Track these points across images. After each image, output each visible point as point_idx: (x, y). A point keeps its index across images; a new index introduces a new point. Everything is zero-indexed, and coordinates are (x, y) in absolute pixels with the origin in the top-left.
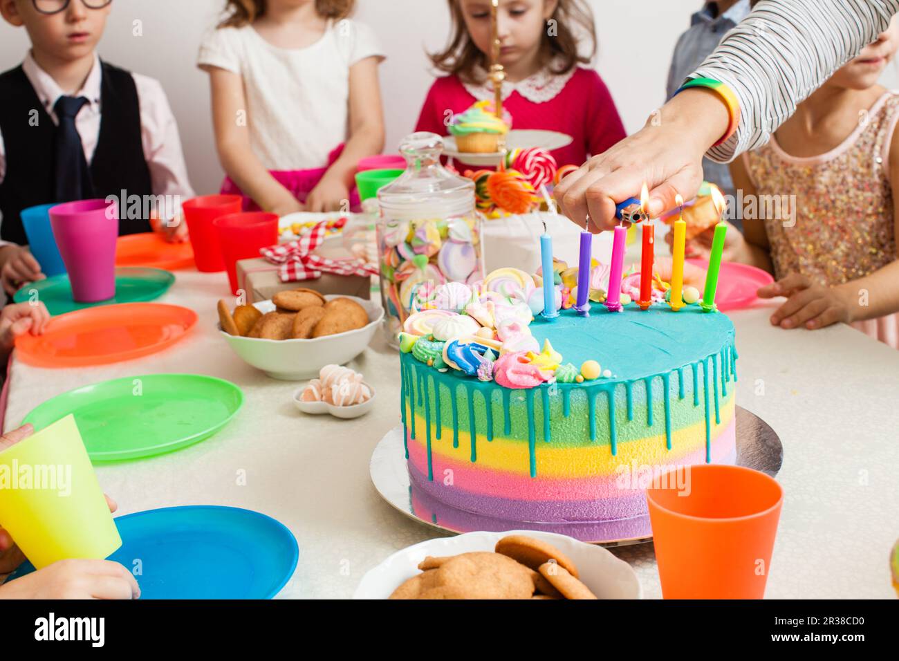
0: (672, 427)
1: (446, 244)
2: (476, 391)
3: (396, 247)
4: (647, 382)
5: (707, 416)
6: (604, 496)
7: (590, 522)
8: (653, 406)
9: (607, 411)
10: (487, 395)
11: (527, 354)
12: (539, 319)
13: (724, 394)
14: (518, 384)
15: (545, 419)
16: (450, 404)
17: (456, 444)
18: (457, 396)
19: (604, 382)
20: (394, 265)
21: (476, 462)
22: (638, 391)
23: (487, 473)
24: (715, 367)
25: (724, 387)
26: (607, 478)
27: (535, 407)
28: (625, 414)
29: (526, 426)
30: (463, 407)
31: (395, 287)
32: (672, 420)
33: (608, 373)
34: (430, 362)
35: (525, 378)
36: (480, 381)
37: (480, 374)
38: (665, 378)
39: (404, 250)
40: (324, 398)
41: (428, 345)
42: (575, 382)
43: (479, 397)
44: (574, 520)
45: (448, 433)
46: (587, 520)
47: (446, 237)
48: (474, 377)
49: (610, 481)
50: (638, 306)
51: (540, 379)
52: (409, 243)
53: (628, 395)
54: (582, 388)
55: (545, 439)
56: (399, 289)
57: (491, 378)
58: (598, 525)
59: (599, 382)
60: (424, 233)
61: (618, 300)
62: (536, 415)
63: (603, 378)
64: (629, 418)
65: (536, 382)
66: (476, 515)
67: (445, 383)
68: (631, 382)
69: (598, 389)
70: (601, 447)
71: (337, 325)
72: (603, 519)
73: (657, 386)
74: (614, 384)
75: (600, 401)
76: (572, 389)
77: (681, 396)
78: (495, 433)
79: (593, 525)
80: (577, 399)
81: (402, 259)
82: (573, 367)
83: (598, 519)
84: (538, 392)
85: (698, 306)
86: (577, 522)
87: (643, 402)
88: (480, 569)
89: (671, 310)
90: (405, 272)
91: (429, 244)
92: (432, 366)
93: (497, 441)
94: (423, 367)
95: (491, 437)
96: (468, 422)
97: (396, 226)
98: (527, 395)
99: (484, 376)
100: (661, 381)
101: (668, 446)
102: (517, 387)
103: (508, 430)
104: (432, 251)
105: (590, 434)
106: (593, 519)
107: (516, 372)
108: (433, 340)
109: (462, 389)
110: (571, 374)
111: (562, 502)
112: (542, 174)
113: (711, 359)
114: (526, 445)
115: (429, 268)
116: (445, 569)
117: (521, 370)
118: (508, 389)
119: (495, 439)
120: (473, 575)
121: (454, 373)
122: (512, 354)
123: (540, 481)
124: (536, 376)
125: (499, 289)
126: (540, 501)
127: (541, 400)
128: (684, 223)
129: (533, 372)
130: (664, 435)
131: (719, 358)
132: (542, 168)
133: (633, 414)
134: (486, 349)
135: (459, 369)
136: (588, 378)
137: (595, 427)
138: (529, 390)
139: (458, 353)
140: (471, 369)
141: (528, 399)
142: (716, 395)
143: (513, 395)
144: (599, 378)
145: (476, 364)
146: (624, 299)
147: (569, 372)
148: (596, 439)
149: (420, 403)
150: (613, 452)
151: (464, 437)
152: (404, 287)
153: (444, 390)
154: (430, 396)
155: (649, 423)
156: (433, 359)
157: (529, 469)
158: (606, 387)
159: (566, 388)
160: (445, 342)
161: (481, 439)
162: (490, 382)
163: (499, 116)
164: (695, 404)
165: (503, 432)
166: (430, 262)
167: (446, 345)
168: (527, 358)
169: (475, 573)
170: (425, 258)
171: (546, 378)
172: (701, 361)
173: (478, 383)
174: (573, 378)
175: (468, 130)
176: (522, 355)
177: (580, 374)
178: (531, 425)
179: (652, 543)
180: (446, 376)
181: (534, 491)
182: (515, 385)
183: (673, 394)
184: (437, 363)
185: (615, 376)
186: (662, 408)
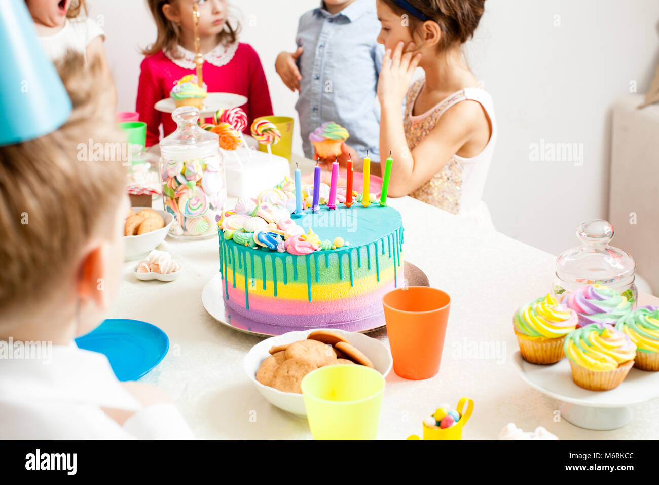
0: (380, 269)
1: (206, 173)
2: (277, 258)
3: (175, 177)
4: (367, 247)
5: (395, 263)
6: (348, 308)
7: (340, 324)
8: (370, 259)
9: (348, 263)
10: (284, 260)
11: (302, 236)
12: (294, 216)
13: (401, 251)
14: (302, 252)
15: (316, 270)
16: (261, 266)
17: (265, 287)
18: (265, 262)
19: (346, 248)
20: (174, 188)
21: (277, 297)
22: (363, 251)
23: (283, 302)
24: (397, 236)
25: (401, 246)
26: (349, 299)
27: (311, 264)
28: (357, 265)
29: (306, 274)
30: (269, 267)
31: (175, 201)
32: (379, 266)
33: (347, 243)
34: (246, 244)
35: (305, 249)
36: (278, 252)
37: (278, 249)
38: (376, 244)
39: (181, 179)
40: (152, 270)
41: (243, 234)
42: (332, 249)
43: (278, 261)
44: (332, 323)
45: (259, 282)
46: (339, 322)
47: (205, 169)
48: (275, 250)
49: (351, 301)
50: (345, 206)
51: (313, 249)
52: (183, 174)
53: (358, 254)
54: (335, 252)
55: (317, 280)
56: (178, 203)
57: (285, 251)
58: (345, 325)
59: (344, 248)
60: (193, 167)
61: (334, 203)
62: (312, 268)
63: (346, 246)
64: (359, 266)
65: (311, 251)
66: (277, 325)
67: (258, 255)
68: (360, 247)
69: (344, 252)
70: (345, 282)
71: (151, 226)
72: (347, 321)
73: (372, 249)
74: (351, 249)
75: (345, 258)
76: (331, 253)
77: (383, 253)
78: (288, 280)
79: (342, 325)
80: (333, 258)
81: (180, 184)
82: (329, 241)
83: (344, 322)
84: (312, 257)
85: (376, 203)
86: (333, 324)
87: (366, 257)
88: (308, 348)
89: (364, 207)
90: (181, 192)
91: (195, 174)
92: (248, 246)
93: (289, 284)
94: (243, 247)
95: (286, 282)
96: (272, 275)
97: (174, 164)
98: (306, 258)
99: (281, 248)
100: (374, 245)
101: (378, 280)
102: (301, 254)
103: (296, 277)
104: (198, 178)
105: (340, 276)
106: (342, 322)
107: (300, 246)
108: (245, 232)
109: (268, 257)
110: (329, 246)
111: (325, 313)
112: (239, 124)
113: (395, 233)
114: (306, 285)
115: (196, 188)
116: (291, 350)
117: (302, 245)
118: (295, 256)
119: (288, 283)
120: (306, 351)
121: (262, 249)
122: (294, 237)
123: (314, 304)
124: (311, 247)
125: (268, 200)
126: (314, 315)
127: (314, 260)
128: (369, 159)
129: (309, 246)
130: (376, 274)
131: (398, 231)
132: (239, 120)
133: (361, 264)
134: (277, 235)
135: (266, 247)
136: (338, 247)
137: (343, 273)
138: (308, 255)
139: (264, 238)
140: (273, 247)
141: (307, 260)
142: (398, 251)
143: (298, 259)
144: (343, 246)
145: (275, 243)
146: (337, 202)
147: (327, 244)
148: (343, 279)
149: (240, 267)
150: (352, 284)
151: (270, 283)
152: (181, 201)
153: (257, 259)
154: (247, 263)
155: (369, 268)
156: (248, 242)
157: (308, 298)
158: (348, 251)
159: (327, 253)
160: (253, 232)
161: (280, 284)
162: (284, 252)
163: (200, 86)
164: (390, 256)
165: (293, 279)
166: (197, 185)
167: (255, 235)
168: (303, 238)
169: (306, 350)
170: (193, 183)
171: (316, 249)
172: (392, 234)
173: (278, 254)
174: (330, 247)
175: (184, 97)
176: (299, 237)
177: (334, 245)
178: (309, 274)
179: (386, 328)
180: (258, 251)
181: (311, 310)
182: (300, 253)
183: (380, 252)
184: (251, 244)
185: (351, 245)
186: (375, 260)
